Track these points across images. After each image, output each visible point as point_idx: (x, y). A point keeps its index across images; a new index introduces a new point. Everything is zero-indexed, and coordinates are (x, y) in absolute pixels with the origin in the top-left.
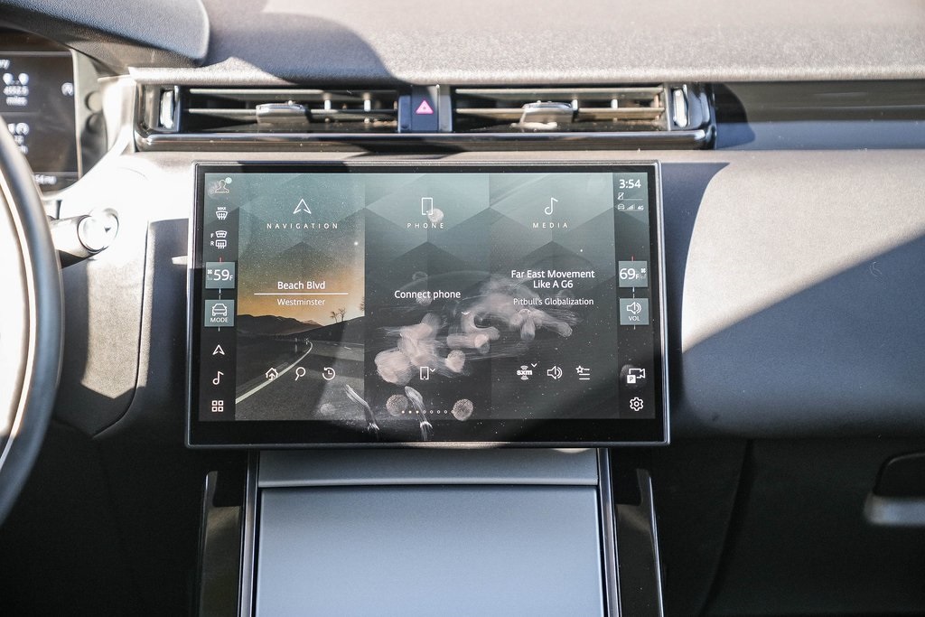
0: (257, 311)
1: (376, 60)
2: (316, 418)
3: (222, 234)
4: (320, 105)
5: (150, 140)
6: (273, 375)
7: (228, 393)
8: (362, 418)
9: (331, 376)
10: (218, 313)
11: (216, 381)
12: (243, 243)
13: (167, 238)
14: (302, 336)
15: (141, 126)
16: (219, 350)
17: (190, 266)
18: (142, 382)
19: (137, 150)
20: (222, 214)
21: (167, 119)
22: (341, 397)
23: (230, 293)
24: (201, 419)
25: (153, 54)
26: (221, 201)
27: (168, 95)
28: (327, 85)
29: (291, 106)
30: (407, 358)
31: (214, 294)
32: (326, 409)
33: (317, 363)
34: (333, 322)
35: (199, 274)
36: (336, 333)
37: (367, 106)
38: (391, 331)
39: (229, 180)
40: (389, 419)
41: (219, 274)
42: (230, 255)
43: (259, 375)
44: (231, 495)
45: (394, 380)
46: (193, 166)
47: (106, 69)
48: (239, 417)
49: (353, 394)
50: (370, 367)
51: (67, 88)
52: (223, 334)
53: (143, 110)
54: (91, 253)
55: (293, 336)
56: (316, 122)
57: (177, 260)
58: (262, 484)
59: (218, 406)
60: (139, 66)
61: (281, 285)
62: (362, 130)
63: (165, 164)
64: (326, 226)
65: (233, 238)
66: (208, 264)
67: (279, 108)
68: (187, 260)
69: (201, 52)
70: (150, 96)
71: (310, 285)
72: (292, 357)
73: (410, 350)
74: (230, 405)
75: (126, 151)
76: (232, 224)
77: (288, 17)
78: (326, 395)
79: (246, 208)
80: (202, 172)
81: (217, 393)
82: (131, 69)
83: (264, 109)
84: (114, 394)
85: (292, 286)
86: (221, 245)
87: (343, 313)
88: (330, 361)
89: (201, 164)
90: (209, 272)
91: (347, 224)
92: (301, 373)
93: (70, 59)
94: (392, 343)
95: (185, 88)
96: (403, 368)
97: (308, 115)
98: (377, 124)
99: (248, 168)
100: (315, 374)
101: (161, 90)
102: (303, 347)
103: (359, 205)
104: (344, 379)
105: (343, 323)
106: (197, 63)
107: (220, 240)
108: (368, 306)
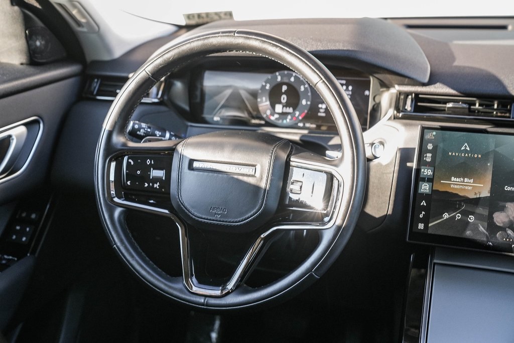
0: (442, 189)
1: (504, 87)
2: (464, 236)
3: (429, 155)
4: (475, 105)
5: (401, 115)
6: (446, 216)
7: (426, 221)
8: (485, 239)
9: (471, 219)
10: (425, 188)
11: (421, 216)
12: (438, 160)
13: (405, 155)
14: (460, 201)
15: (397, 109)
16: (424, 203)
17: (414, 167)
18: (390, 212)
19: (394, 118)
20: (430, 147)
21: (408, 107)
22: (475, 228)
23: (430, 180)
24: (414, 230)
25: (407, 80)
26: (430, 141)
27: (410, 97)
28: (479, 96)
29: (460, 105)
30: (508, 216)
31: (423, 180)
32: (468, 233)
33: (465, 214)
34: (475, 197)
35: (418, 171)
36: (477, 202)
37: (496, 106)
38: (501, 204)
39: (434, 133)
40: (497, 241)
41: (427, 172)
42: (431, 165)
43: (440, 215)
44: (422, 264)
45: (501, 225)
46: (420, 126)
47: (385, 86)
48: (430, 232)
49: (481, 228)
50: (490, 218)
51: (367, 93)
52: (426, 197)
53: (399, 103)
54: (376, 158)
55: (456, 201)
56: (471, 112)
57: (409, 164)
58: (435, 261)
59: (421, 226)
60: (399, 84)
61: (453, 179)
62: (492, 116)
63: (406, 125)
64: (476, 156)
65: (433, 157)
66: (422, 167)
67: (457, 105)
68: (414, 165)
69: (426, 80)
70: (402, 97)
71: (466, 180)
72: (455, 210)
73: (510, 213)
74: (426, 227)
75: (390, 119)
76: (434, 152)
77: (464, 67)
78: (469, 228)
79: (441, 145)
80: (423, 129)
81: (421, 221)
82: (396, 86)
83: (450, 105)
84: (377, 216)
85: (458, 180)
86: (429, 160)
87: (480, 193)
88: (472, 214)
89: (423, 126)
90: (423, 170)
91: (486, 156)
92: (459, 216)
93: (370, 81)
94: (502, 209)
95: (417, 94)
96: (506, 220)
97: (469, 108)
98: (499, 114)
99: (443, 129)
100: (465, 218)
101: (407, 94)
102: (461, 206)
103: (492, 147)
104: (478, 222)
105: (480, 198)
106: (424, 85)
107: (428, 157)
108: (492, 191)
